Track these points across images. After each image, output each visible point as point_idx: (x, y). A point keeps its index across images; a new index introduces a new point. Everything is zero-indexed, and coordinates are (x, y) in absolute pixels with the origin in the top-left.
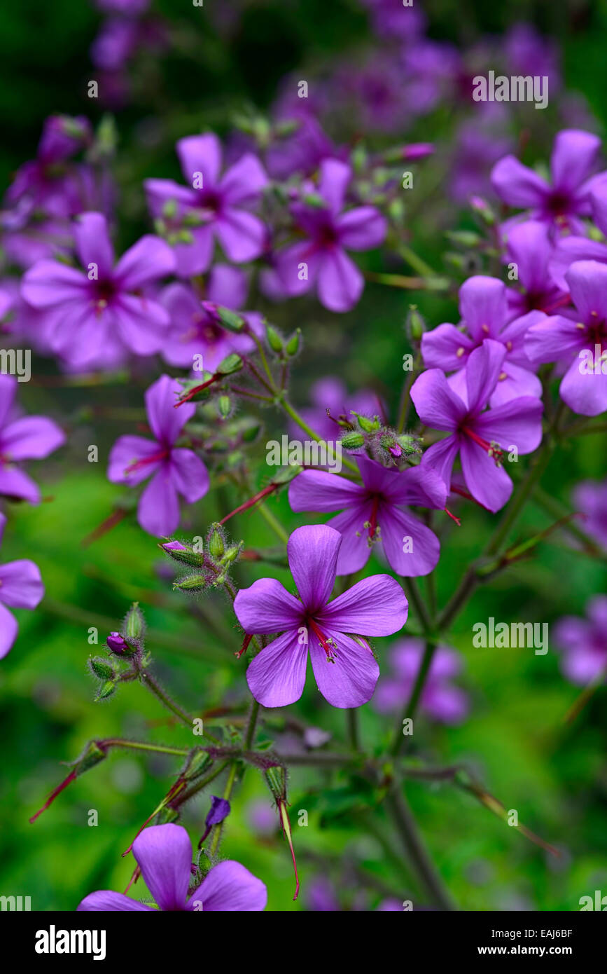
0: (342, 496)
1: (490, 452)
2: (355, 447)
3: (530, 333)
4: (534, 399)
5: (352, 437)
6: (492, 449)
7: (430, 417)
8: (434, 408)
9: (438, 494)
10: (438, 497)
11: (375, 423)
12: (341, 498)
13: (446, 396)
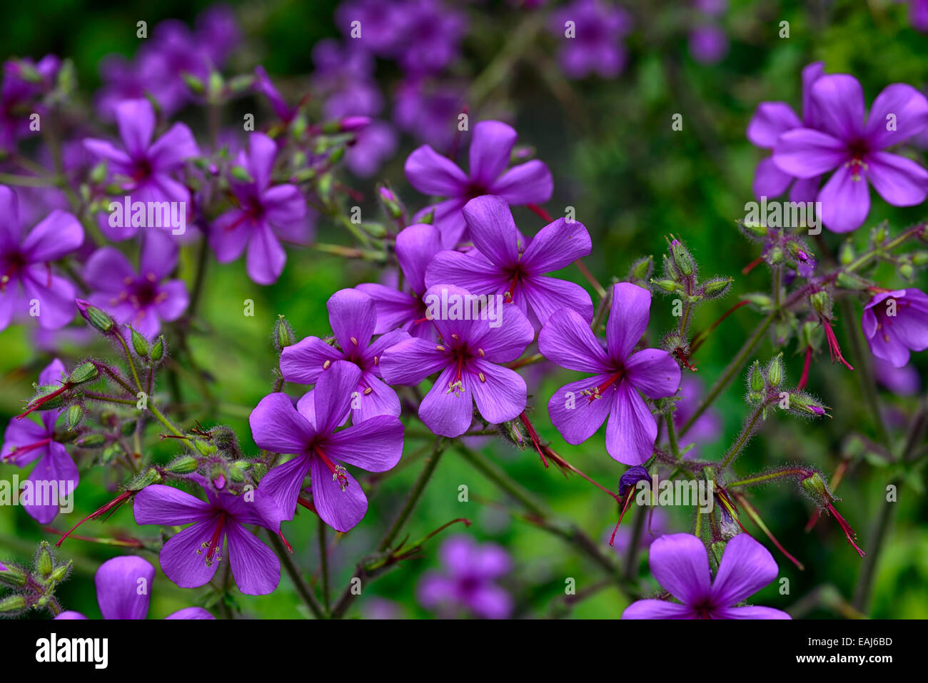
0: (186, 511)
1: (335, 476)
2: (188, 472)
3: (385, 355)
4: (393, 418)
5: (183, 463)
6: (338, 473)
7: (270, 442)
8: (275, 432)
9: (272, 520)
10: (271, 523)
11: (212, 447)
12: (185, 514)
13: (290, 419)
